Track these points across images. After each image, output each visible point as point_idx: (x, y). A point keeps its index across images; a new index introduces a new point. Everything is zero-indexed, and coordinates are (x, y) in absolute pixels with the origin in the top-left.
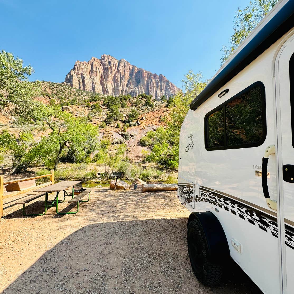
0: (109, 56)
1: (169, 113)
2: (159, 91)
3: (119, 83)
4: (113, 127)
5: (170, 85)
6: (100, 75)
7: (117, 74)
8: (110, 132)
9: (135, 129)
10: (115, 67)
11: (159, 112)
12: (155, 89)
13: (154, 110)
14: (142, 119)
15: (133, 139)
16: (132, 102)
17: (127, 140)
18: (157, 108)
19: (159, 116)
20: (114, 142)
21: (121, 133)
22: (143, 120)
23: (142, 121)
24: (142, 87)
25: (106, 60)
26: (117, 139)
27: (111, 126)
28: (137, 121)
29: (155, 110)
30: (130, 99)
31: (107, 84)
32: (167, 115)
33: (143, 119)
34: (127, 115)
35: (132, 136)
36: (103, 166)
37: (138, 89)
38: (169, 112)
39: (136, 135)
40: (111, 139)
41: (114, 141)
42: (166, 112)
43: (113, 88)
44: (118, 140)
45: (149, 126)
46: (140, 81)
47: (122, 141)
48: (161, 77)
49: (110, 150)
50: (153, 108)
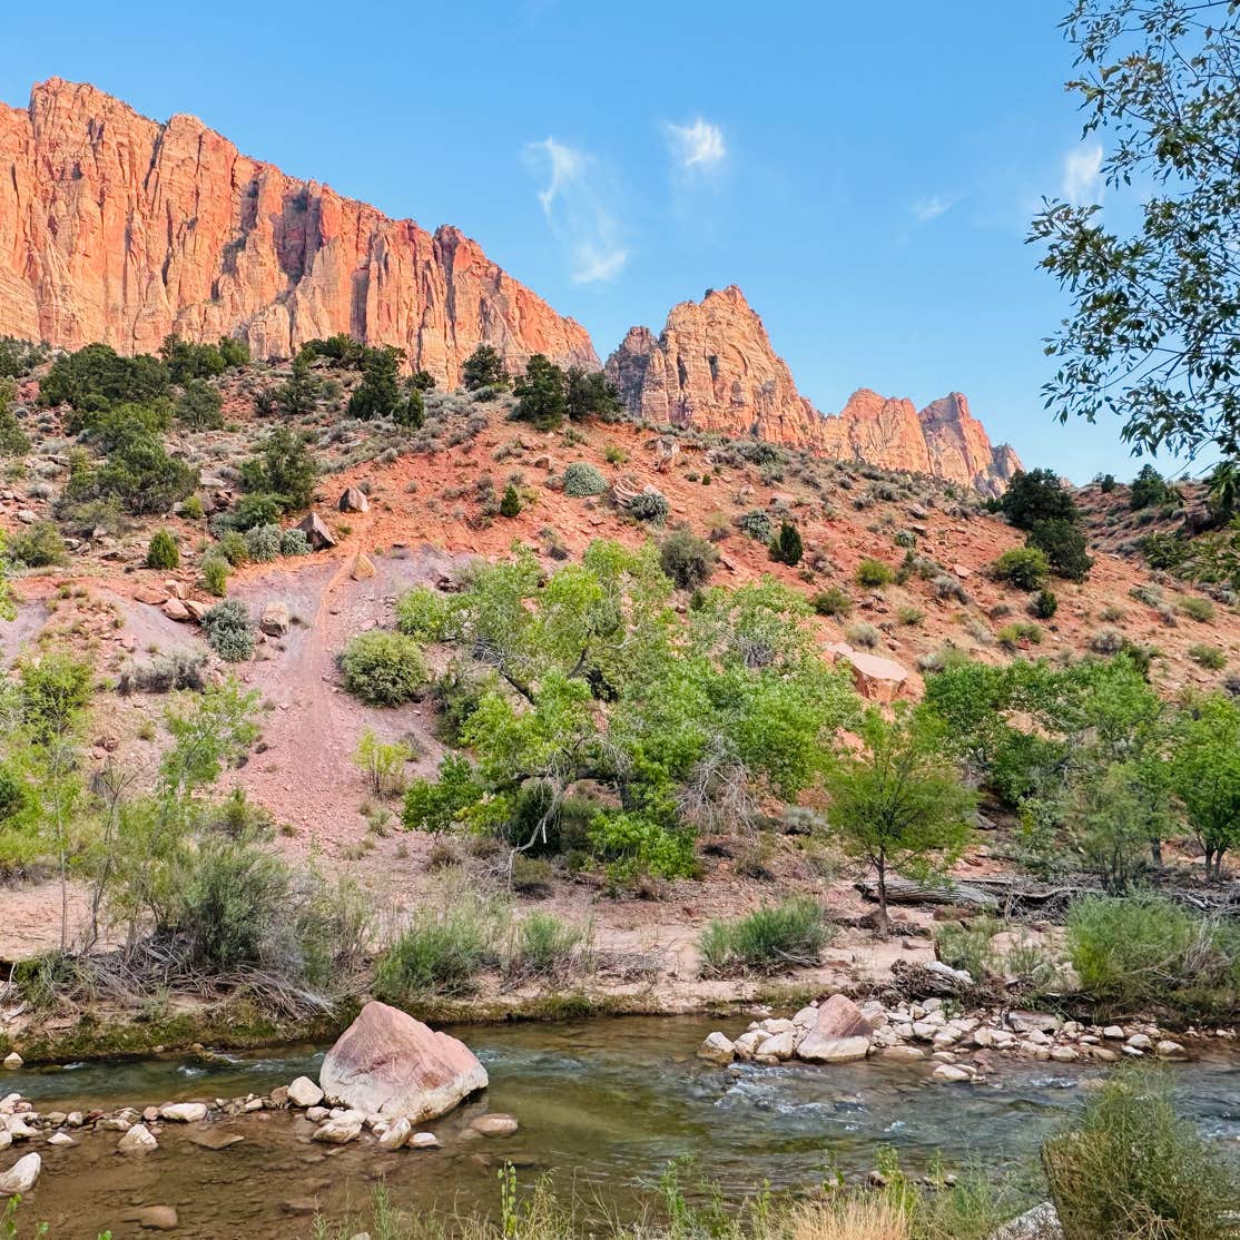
0: (85, 90)
1: (538, 465)
2: (439, 332)
3: (158, 271)
4: (122, 560)
5: (511, 294)
6: (23, 212)
7: (147, 213)
8: (97, 595)
9: (289, 576)
10: (132, 165)
11: (464, 460)
12: (410, 319)
13: (430, 440)
14: (345, 505)
15: (282, 649)
16: (259, 391)
17: (231, 660)
18: (449, 431)
19: (469, 485)
20: (125, 679)
21: (179, 610)
22: (354, 510)
23: (345, 520)
24: (320, 306)
25: (63, 114)
26: (152, 651)
27: (101, 552)
28: (310, 519)
29: (437, 443)
30: (241, 372)
31: (69, 276)
32: (527, 481)
33: (353, 502)
34: (223, 475)
35: (274, 630)
36: (36, 884)
37: (292, 314)
38: (539, 456)
39: (304, 618)
40: (107, 651)
41: (124, 667)
42: (519, 456)
43: (111, 302)
44: (163, 664)
45: (399, 552)
46: (302, 263)
47: (197, 669)
48: (447, 246)
49: (100, 744)
50: (418, 433)
